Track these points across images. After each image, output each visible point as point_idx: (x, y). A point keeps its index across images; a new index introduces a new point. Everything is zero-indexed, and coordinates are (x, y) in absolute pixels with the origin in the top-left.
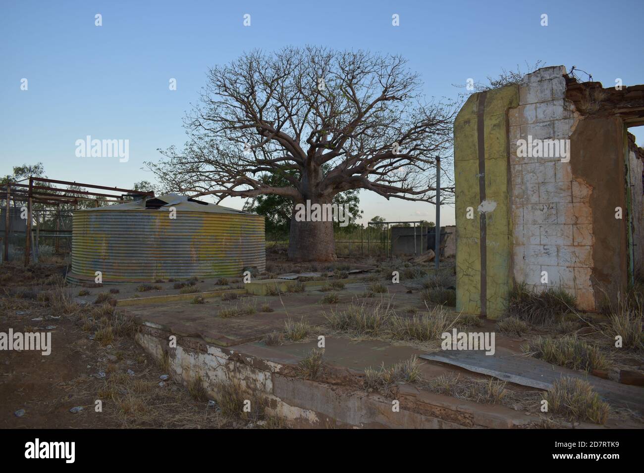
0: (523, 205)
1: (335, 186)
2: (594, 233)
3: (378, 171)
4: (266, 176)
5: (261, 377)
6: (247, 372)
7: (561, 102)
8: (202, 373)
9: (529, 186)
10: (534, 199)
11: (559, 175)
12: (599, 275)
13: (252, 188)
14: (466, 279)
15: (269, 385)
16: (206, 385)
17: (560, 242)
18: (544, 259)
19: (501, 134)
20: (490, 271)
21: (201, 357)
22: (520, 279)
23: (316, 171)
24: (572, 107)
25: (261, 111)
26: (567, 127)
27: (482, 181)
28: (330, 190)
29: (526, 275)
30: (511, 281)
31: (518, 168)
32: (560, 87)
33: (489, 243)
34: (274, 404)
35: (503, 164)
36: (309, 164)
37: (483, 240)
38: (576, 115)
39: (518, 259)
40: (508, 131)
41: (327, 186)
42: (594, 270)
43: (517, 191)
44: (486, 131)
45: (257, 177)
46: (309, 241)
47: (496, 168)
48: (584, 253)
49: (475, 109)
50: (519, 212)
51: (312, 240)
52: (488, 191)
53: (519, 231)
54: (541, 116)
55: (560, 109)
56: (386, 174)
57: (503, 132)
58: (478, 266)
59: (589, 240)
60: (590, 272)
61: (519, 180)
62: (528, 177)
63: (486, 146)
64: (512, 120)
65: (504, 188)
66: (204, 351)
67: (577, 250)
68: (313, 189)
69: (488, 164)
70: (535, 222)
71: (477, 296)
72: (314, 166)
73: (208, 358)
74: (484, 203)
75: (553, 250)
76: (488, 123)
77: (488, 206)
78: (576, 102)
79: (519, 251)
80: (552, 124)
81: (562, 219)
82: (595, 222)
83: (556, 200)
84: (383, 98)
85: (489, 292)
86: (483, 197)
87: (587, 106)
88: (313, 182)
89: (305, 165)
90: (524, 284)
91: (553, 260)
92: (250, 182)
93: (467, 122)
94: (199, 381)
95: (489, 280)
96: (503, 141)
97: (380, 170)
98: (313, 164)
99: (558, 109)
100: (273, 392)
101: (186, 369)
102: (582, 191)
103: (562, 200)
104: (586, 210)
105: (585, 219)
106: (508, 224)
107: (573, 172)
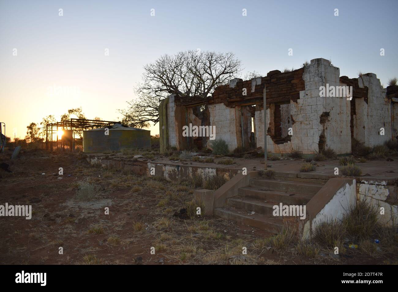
2: (178, 133)
7: (174, 102)
9: (171, 122)
10: (171, 125)
12: (180, 143)
14: (161, 145)
15: (101, 162)
17: (175, 135)
18: (173, 140)
27: (163, 121)
29: (171, 144)
30: (168, 145)
31: (169, 118)
32: (174, 99)
33: (164, 136)
38: (176, 106)
39: (169, 140)
40: (167, 109)
42: (179, 141)
43: (168, 124)
44: (163, 109)
48: (177, 137)
49: (162, 104)
50: (169, 128)
53: (169, 133)
54: (171, 106)
55: (174, 104)
57: (165, 109)
58: (162, 142)
59: (178, 135)
62: (170, 120)
63: (163, 113)
64: (167, 106)
65: (166, 123)
66: (95, 158)
67: (176, 137)
69: (163, 117)
70: (171, 131)
71: (162, 149)
75: (174, 137)
77: (164, 127)
78: (176, 103)
79: (169, 138)
81: (175, 130)
83: (174, 126)
85: (164, 148)
86: (163, 125)
87: (178, 104)
90: (171, 146)
93: (161, 107)
95: (164, 145)
96: (166, 111)
101: (93, 163)
102: (177, 124)
104: (177, 127)
105: (177, 130)
106: (167, 131)
107: (175, 119)
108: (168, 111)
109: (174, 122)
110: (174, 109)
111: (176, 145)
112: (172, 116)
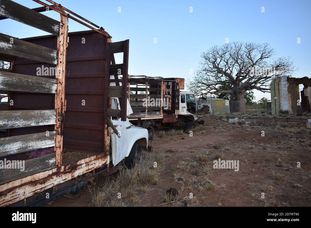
0: (281, 97)
1: (245, 89)
2: (291, 101)
3: (261, 82)
4: (220, 86)
5: (243, 119)
6: (241, 119)
7: (286, 81)
8: (234, 121)
9: (282, 94)
10: (283, 96)
11: (286, 93)
13: (216, 91)
14: (273, 110)
15: (244, 120)
16: (235, 123)
17: (287, 103)
18: (285, 106)
19: (277, 86)
20: (277, 108)
21: (234, 119)
22: (281, 109)
23: (239, 84)
24: (288, 82)
25: (218, 65)
26: (287, 85)
27: (275, 94)
28: (244, 90)
29: (282, 108)
30: (280, 110)
31: (281, 92)
32: (286, 79)
33: (276, 104)
34: (245, 122)
35: (278, 91)
36: (236, 82)
37: (275, 103)
38: (288, 83)
39: (281, 106)
40: (279, 86)
41: (242, 89)
43: (280, 95)
44: (275, 86)
45: (217, 86)
46: (237, 108)
47: (277, 92)
48: (290, 104)
49: (274, 82)
50: (281, 99)
51: (238, 108)
52: (276, 95)
53: (281, 102)
54: (284, 83)
56: (264, 83)
57: (278, 86)
58: (275, 107)
59: (291, 103)
60: (291, 107)
61: (281, 94)
62: (282, 93)
63: (275, 88)
64: (279, 84)
65: (278, 95)
66: (234, 118)
67: (289, 104)
68: (238, 90)
69: (276, 91)
70: (283, 100)
71: (275, 112)
72: (238, 83)
73: (235, 119)
74: (275, 97)
75: (286, 104)
76: (276, 84)
77: (276, 98)
78: (289, 81)
79: (281, 105)
80: (285, 85)
81: (287, 100)
82: (291, 100)
84: (261, 58)
85: (277, 111)
86: (275, 96)
87: (290, 82)
88: (238, 88)
89: (235, 82)
90: (282, 110)
91: (286, 106)
92: (215, 89)
93: (272, 84)
94: (234, 122)
95: (276, 110)
96: (278, 87)
97: (262, 82)
98: (237, 82)
99: (286, 82)
100: (245, 121)
101: (231, 121)
102: (290, 95)
103: (287, 97)
104: (290, 98)
105: (290, 100)
106: (279, 100)
107: (288, 92)
108: (280, 87)
109: (287, 94)
110: (287, 86)
111: (288, 109)
112: (284, 91)
